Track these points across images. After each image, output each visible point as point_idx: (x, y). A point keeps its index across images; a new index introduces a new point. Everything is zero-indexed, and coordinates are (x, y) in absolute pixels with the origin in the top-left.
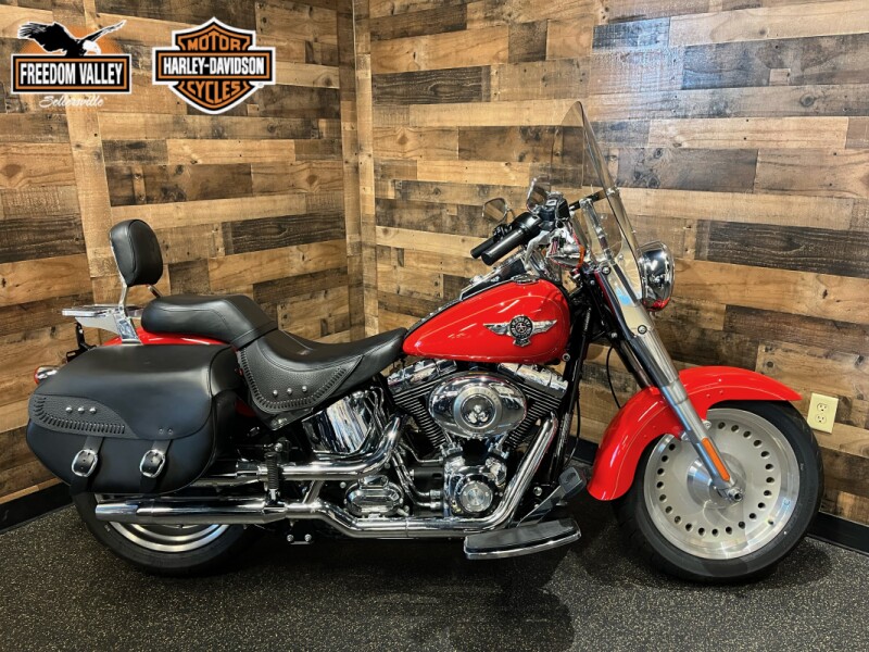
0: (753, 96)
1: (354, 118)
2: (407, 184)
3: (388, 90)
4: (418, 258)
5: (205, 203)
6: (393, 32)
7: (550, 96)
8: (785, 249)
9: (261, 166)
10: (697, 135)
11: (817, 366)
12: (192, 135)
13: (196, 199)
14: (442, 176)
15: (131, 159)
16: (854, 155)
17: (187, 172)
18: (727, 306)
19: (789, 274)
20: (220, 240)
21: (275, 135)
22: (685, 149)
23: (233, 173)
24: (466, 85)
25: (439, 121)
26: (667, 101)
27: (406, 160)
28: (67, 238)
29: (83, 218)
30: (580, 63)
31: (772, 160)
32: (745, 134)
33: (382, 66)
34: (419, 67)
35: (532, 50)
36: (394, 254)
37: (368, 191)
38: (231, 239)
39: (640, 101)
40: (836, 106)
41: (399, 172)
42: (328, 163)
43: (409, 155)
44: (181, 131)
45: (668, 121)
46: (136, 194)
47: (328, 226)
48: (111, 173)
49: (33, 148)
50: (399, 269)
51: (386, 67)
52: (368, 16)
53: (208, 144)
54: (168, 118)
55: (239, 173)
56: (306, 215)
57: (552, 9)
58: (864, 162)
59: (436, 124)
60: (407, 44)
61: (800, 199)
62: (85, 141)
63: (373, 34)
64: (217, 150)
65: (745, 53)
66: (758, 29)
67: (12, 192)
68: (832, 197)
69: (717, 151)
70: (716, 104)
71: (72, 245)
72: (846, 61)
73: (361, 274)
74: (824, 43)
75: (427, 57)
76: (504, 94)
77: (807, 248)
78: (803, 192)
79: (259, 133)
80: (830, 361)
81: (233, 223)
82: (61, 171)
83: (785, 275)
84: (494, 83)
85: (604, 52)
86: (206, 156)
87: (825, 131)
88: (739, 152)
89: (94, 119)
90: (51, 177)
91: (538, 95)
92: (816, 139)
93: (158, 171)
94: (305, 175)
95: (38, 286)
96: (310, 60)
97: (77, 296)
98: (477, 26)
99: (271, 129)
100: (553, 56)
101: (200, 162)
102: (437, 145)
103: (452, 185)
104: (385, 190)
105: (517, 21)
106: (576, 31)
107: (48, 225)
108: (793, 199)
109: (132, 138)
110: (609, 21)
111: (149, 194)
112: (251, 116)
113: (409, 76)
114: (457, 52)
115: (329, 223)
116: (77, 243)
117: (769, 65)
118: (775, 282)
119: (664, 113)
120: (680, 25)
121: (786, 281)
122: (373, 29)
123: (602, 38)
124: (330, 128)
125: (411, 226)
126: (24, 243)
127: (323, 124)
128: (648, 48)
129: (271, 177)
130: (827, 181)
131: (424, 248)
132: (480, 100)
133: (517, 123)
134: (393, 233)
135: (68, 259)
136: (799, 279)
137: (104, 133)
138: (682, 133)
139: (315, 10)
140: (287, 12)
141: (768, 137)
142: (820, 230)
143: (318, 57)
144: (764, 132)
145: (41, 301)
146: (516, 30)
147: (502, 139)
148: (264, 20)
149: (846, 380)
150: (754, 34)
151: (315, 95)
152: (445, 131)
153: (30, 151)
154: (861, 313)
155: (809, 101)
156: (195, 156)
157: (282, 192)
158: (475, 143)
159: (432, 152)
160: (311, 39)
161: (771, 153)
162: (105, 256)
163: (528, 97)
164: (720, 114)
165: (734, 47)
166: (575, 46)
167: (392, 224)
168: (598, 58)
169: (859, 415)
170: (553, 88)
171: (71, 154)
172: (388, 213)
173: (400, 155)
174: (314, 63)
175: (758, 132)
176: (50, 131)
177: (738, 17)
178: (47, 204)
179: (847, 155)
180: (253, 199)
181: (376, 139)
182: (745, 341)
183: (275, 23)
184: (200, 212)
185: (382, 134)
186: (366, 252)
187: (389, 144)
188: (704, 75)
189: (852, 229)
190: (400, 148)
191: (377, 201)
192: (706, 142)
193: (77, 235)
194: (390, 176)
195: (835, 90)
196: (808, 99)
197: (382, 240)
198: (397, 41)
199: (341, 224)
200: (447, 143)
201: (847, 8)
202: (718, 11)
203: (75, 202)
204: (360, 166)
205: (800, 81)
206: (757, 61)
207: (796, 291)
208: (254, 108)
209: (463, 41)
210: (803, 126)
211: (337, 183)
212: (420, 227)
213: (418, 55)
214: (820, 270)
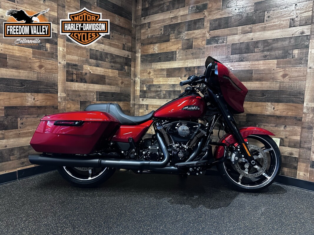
0: (250, 56)
1: (135, 67)
2: (150, 85)
3: (145, 59)
4: (153, 107)
5: (92, 85)
6: (148, 43)
7: (194, 58)
8: (262, 96)
9: (108, 76)
10: (236, 67)
11: (273, 129)
12: (90, 65)
13: (90, 83)
14: (161, 82)
15: (73, 69)
16: (279, 70)
17: (88, 75)
18: (247, 114)
19: (264, 104)
20: (95, 96)
21: (113, 68)
22: (232, 71)
23: (101, 77)
24: (170, 56)
25: (161, 67)
26: (227, 58)
27: (150, 79)
28: (53, 89)
29: (58, 84)
30: (202, 49)
31: (257, 72)
32: (249, 66)
33: (144, 52)
34: (155, 52)
35: (189, 46)
36: (145, 106)
37: (138, 88)
38: (98, 97)
39: (219, 58)
40: (273, 57)
41: (148, 82)
42: (127, 79)
43: (151, 77)
44: (88, 63)
45: (228, 63)
46: (73, 79)
47: (126, 97)
48: (67, 72)
49: (48, 62)
50: (146, 111)
51: (145, 53)
52: (140, 39)
53: (94, 68)
54: (84, 59)
55: (102, 78)
56: (120, 93)
57: (194, 35)
58: (281, 71)
59: (160, 68)
60: (152, 46)
61: (265, 82)
62: (62, 62)
63: (141, 44)
64: (97, 70)
65: (248, 45)
66: (251, 38)
67: (40, 73)
68: (274, 81)
69: (241, 70)
70: (241, 58)
71: (54, 91)
72: (275, 45)
73: (134, 113)
74: (269, 41)
75: (158, 49)
76: (180, 58)
77: (268, 96)
78: (266, 80)
79: (109, 67)
80: (277, 128)
81: (99, 92)
82: (54, 69)
83: (262, 104)
84: (177, 56)
85: (209, 46)
86: (93, 71)
87: (271, 64)
88: (248, 71)
89: (65, 56)
90: (51, 71)
91: (190, 58)
92: (268, 66)
93: (80, 73)
94: (120, 81)
95: (43, 102)
96: (124, 49)
97: (54, 106)
98: (173, 40)
99: (112, 67)
100: (195, 47)
101: (92, 73)
102: (160, 74)
103: (164, 85)
104: (143, 87)
105: (184, 38)
106: (201, 41)
107: (48, 84)
108: (263, 82)
109: (74, 63)
110: (210, 38)
111: (77, 80)
112: (107, 62)
113: (152, 55)
114: (167, 47)
115: (126, 96)
116: (56, 91)
117: (255, 48)
118: (260, 106)
119: (226, 61)
120: (230, 38)
121: (263, 106)
122: (142, 42)
123: (209, 42)
124: (128, 69)
125: (151, 98)
126: (41, 88)
127: (126, 67)
128: (221, 44)
129: (111, 80)
130: (272, 77)
131: (155, 104)
132: (173, 61)
133: (184, 66)
134: (145, 100)
135: (53, 95)
136: (266, 104)
137: (67, 60)
138: (232, 66)
139: (126, 36)
140: (118, 35)
141: (255, 66)
142: (271, 90)
143: (126, 48)
144: (254, 65)
145: (44, 106)
146: (184, 41)
147: (180, 71)
148: (112, 36)
149: (281, 133)
150: (250, 40)
151: (124, 59)
152: (162, 70)
153: (47, 62)
154: (284, 113)
155: (265, 56)
156: (90, 71)
157: (114, 85)
158: (171, 73)
159: (158, 76)
160: (124, 43)
161: (256, 70)
162: (63, 96)
163: (187, 59)
164: (242, 61)
165: (245, 43)
166: (201, 44)
167: (145, 97)
168: (207, 47)
169: (286, 143)
170: (195, 56)
171: (58, 65)
172: (144, 94)
173: (148, 77)
174: (125, 50)
175: (253, 65)
176: (53, 58)
177: (245, 36)
178: (49, 78)
179: (277, 70)
180: (105, 86)
181: (141, 73)
182: (252, 124)
183: (115, 38)
184: (90, 87)
185: (142, 72)
186: (136, 107)
187: (145, 74)
188: (237, 51)
189: (280, 90)
190: (148, 75)
191: (141, 91)
192: (239, 68)
193: (56, 88)
194: (145, 83)
195: (273, 53)
196: (266, 56)
197: (142, 102)
198: (149, 45)
199: (129, 97)
200: (163, 73)
201: (275, 32)
202: (240, 34)
203: (57, 79)
204: (136, 81)
205: (263, 51)
206: (251, 47)
207: (266, 108)
208: (108, 60)
209: (169, 44)
210: (264, 63)
211: (129, 85)
212: (154, 98)
213: (155, 49)
214: (271, 101)
